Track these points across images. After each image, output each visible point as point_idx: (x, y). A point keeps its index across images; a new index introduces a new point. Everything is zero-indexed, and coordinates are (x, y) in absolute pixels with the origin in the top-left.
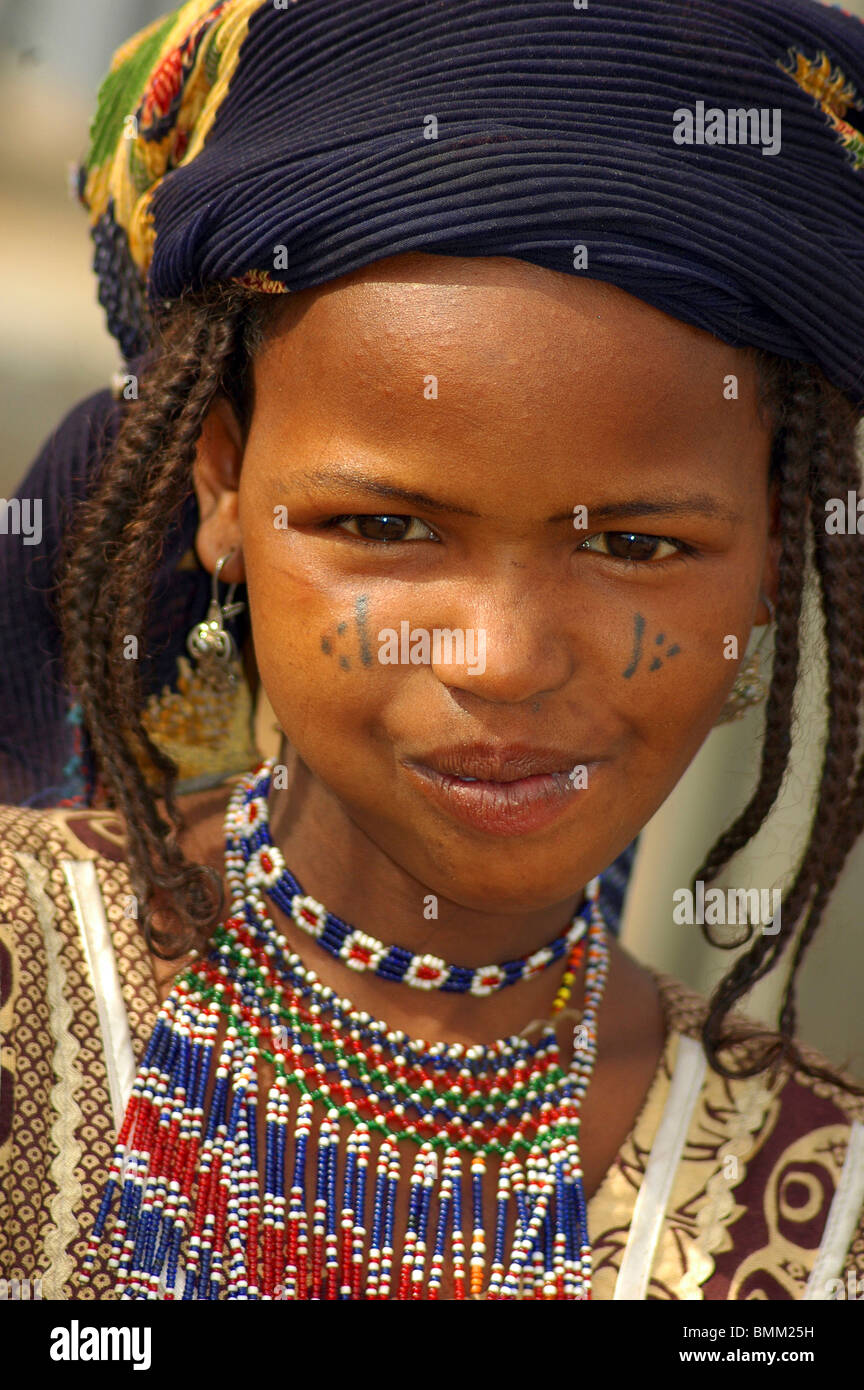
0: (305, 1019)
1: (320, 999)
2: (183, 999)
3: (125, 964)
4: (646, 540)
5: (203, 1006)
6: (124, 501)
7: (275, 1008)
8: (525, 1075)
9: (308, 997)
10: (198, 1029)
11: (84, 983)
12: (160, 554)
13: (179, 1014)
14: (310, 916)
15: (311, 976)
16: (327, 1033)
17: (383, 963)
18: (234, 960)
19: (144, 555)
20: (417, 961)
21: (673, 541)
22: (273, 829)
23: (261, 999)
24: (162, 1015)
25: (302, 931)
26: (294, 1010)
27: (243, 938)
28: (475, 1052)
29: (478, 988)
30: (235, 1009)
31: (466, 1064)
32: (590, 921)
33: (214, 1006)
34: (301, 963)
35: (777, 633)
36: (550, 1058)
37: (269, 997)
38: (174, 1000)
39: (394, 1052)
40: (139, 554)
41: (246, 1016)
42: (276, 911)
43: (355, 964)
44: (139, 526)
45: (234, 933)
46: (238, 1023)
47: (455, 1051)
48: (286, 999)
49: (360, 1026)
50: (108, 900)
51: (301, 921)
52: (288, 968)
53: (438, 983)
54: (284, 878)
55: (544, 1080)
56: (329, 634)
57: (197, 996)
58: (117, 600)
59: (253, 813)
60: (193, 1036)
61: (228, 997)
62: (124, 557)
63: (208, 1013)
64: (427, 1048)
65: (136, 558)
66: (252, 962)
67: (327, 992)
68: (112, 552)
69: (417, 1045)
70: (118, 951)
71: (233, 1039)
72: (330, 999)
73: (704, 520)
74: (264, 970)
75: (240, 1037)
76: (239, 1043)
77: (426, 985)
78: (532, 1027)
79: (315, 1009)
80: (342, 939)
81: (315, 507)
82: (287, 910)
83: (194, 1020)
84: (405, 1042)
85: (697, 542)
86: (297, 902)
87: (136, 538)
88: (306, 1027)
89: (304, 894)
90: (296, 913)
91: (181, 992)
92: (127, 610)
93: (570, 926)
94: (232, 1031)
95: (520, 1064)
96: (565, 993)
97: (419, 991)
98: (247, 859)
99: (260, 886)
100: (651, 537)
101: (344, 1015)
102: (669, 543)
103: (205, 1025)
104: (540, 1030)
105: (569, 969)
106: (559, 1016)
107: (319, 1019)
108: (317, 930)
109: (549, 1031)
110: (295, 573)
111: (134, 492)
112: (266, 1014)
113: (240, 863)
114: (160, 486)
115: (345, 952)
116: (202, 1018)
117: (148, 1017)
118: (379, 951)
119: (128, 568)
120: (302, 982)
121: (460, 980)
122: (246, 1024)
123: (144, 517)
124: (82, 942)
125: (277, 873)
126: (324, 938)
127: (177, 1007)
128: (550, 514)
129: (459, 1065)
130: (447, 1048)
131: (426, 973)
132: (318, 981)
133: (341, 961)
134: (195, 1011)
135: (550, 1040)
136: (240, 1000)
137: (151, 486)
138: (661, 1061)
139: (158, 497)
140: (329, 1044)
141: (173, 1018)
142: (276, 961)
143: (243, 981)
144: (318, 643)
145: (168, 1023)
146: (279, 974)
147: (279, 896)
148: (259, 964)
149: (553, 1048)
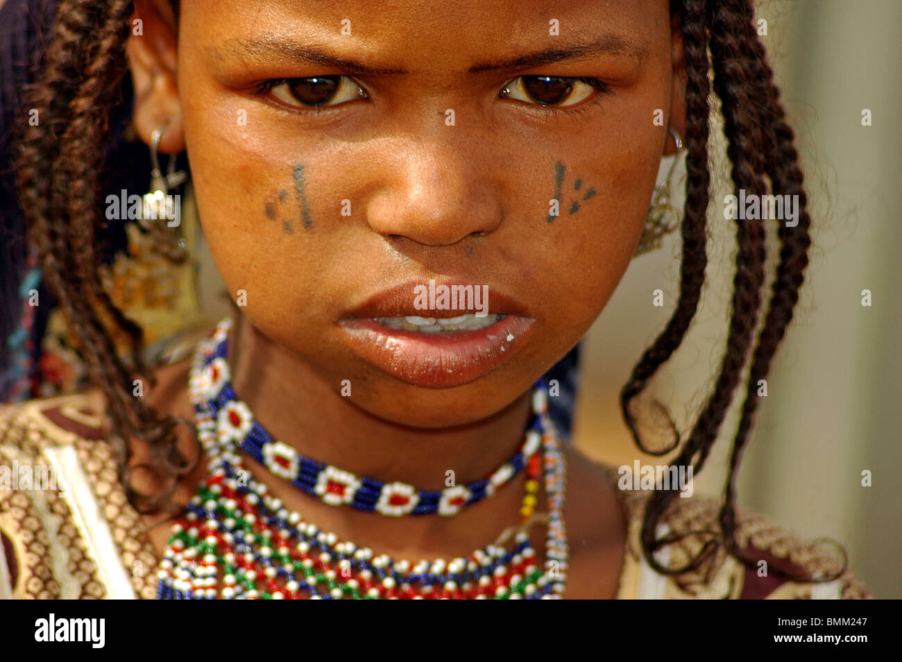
0: (295, 557)
1: (306, 538)
2: (179, 557)
3: (120, 534)
4: (560, 80)
5: (199, 559)
6: (68, 81)
7: (265, 551)
8: (506, 580)
9: (295, 536)
10: (198, 582)
11: (84, 558)
12: (106, 127)
13: (178, 571)
14: (283, 461)
15: (294, 517)
16: (317, 567)
17: (358, 496)
18: (220, 514)
19: (90, 130)
20: (388, 491)
21: (586, 80)
22: (237, 387)
23: (252, 545)
24: (162, 574)
25: (278, 478)
26: (283, 551)
27: (226, 493)
28: (456, 566)
29: (445, 508)
30: (229, 558)
31: (449, 577)
32: (541, 431)
33: (210, 558)
34: (283, 507)
35: (688, 158)
36: (527, 562)
37: (258, 543)
38: (172, 560)
39: (381, 575)
40: (85, 129)
41: (240, 563)
42: (252, 463)
43: (332, 499)
44: (83, 103)
45: (216, 489)
46: (234, 571)
47: (438, 567)
48: (274, 542)
49: (348, 556)
50: (93, 478)
51: (276, 468)
52: (271, 513)
53: (408, 508)
54: (254, 430)
55: (524, 582)
56: (270, 200)
57: (191, 552)
58: (70, 174)
59: (216, 375)
60: (195, 589)
61: (220, 548)
62: (73, 132)
63: (205, 565)
64: (411, 567)
65: (83, 133)
66: (238, 514)
67: (311, 530)
68: (61, 130)
69: (402, 566)
70: (112, 523)
71: (232, 586)
72: (315, 536)
73: (612, 59)
74: (250, 518)
75: (238, 582)
76: (238, 589)
77: (398, 511)
78: (505, 536)
79: (303, 547)
80: (315, 476)
81: (251, 73)
82: (260, 459)
83: (193, 575)
84: (391, 564)
85: (608, 79)
86: (269, 450)
87: (81, 115)
88: (298, 564)
89: (273, 441)
90: (269, 460)
91: (177, 551)
92: (79, 184)
93: (523, 440)
94: (229, 579)
95: (500, 571)
96: (530, 501)
97: (391, 518)
98: (215, 419)
99: (234, 442)
100: (565, 78)
101: (330, 549)
102: (584, 82)
103: (204, 577)
104: (512, 538)
105: (529, 477)
106: (529, 522)
107: (309, 555)
108: (292, 472)
109: (522, 537)
110: (234, 141)
111: (75, 72)
112: (258, 560)
113: (210, 424)
114: (99, 63)
115: (320, 488)
116: (200, 570)
117: (151, 579)
118: (352, 484)
119: (77, 143)
120: (288, 525)
121: (430, 501)
122: (242, 571)
123: (87, 94)
124: (77, 520)
125: (246, 426)
126: (300, 479)
127: (175, 564)
128: (469, 65)
129: (442, 579)
130: (430, 565)
131: (397, 500)
132: (302, 520)
133: (317, 499)
134: (193, 566)
135: (522, 547)
136: (232, 549)
137: (91, 63)
138: (627, 547)
139: (98, 74)
140: (321, 576)
141: (172, 576)
142: (260, 509)
143: (233, 531)
144: (263, 208)
145: (169, 582)
146: (265, 520)
147: (252, 448)
148: (244, 513)
149: (528, 553)
